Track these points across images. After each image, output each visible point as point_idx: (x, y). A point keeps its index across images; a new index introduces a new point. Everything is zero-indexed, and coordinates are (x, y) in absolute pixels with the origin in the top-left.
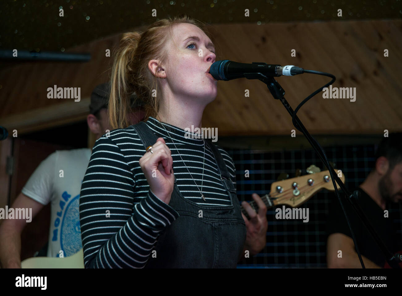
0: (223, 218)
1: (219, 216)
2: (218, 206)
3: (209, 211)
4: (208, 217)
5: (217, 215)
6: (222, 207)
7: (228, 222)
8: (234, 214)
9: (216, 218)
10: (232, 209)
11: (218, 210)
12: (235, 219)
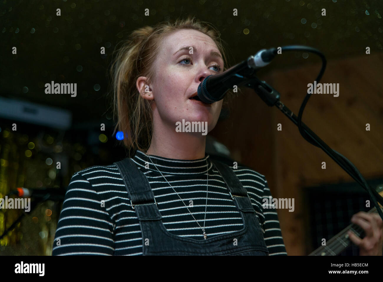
0: (229, 250)
1: (223, 247)
2: (219, 236)
3: (209, 244)
4: (208, 252)
5: (221, 246)
6: (225, 235)
7: (239, 252)
8: (245, 241)
9: (219, 251)
10: (240, 235)
11: (220, 240)
12: (248, 247)
